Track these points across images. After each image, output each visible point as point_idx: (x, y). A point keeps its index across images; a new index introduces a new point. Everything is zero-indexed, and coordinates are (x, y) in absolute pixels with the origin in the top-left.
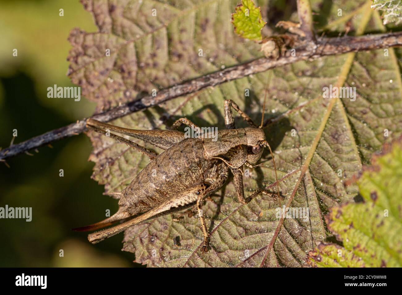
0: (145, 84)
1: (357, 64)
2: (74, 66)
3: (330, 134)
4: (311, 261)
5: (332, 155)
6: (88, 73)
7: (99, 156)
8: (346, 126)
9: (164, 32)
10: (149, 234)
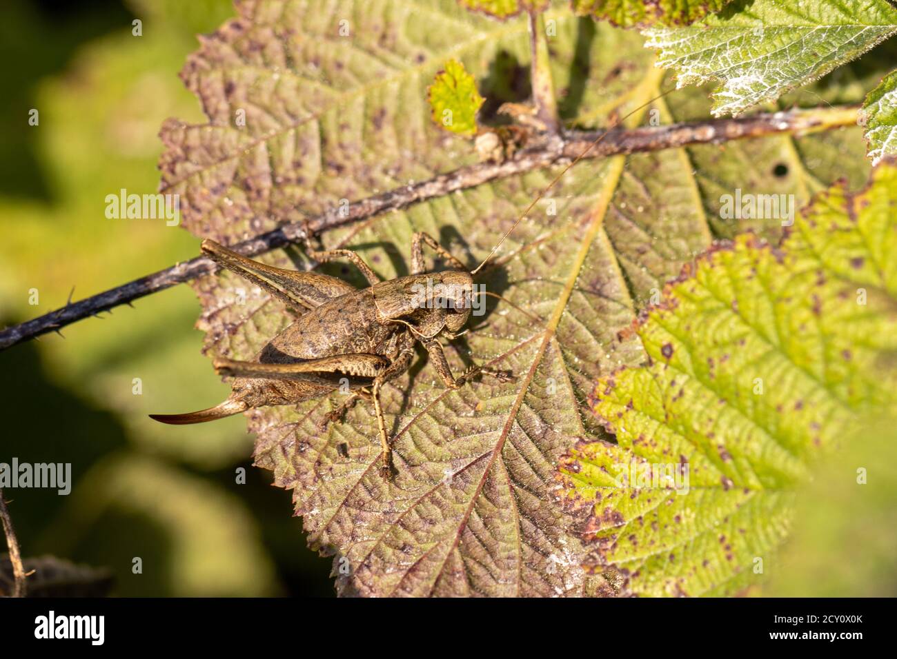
0: (286, 210)
1: (628, 175)
2: (169, 177)
3: (588, 281)
4: (563, 474)
5: (592, 315)
6: (191, 190)
7: (212, 321)
8: (613, 269)
9: (314, 126)
10: (297, 440)
